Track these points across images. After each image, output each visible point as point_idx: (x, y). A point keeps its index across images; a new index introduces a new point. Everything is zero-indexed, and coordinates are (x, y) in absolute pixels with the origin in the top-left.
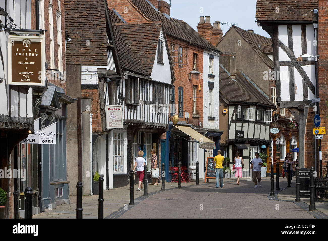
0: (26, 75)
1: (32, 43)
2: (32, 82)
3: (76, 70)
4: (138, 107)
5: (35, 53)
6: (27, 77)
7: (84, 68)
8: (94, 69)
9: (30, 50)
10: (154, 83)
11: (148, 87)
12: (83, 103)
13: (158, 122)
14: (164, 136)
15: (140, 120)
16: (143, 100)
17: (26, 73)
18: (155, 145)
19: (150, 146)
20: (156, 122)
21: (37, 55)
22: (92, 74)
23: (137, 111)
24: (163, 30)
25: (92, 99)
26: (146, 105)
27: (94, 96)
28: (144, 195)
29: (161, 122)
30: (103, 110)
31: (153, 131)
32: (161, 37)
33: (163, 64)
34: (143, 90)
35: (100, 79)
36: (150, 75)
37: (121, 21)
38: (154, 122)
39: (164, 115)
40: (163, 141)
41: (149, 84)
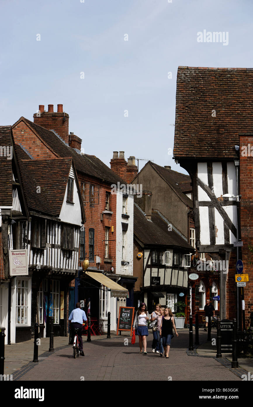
4: (45, 251)
10: (63, 225)
11: (57, 229)
13: (67, 268)
14: (73, 284)
15: (46, 266)
16: (51, 243)
18: (63, 293)
19: (57, 295)
20: (64, 267)
23: (43, 255)
24: (73, 167)
26: (53, 249)
28: (50, 350)
29: (69, 268)
30: (7, 255)
31: (60, 278)
32: (71, 174)
33: (73, 204)
34: (51, 232)
35: (3, 221)
36: (58, 216)
37: (28, 157)
38: (62, 267)
39: (73, 260)
40: (72, 289)
41: (57, 226)
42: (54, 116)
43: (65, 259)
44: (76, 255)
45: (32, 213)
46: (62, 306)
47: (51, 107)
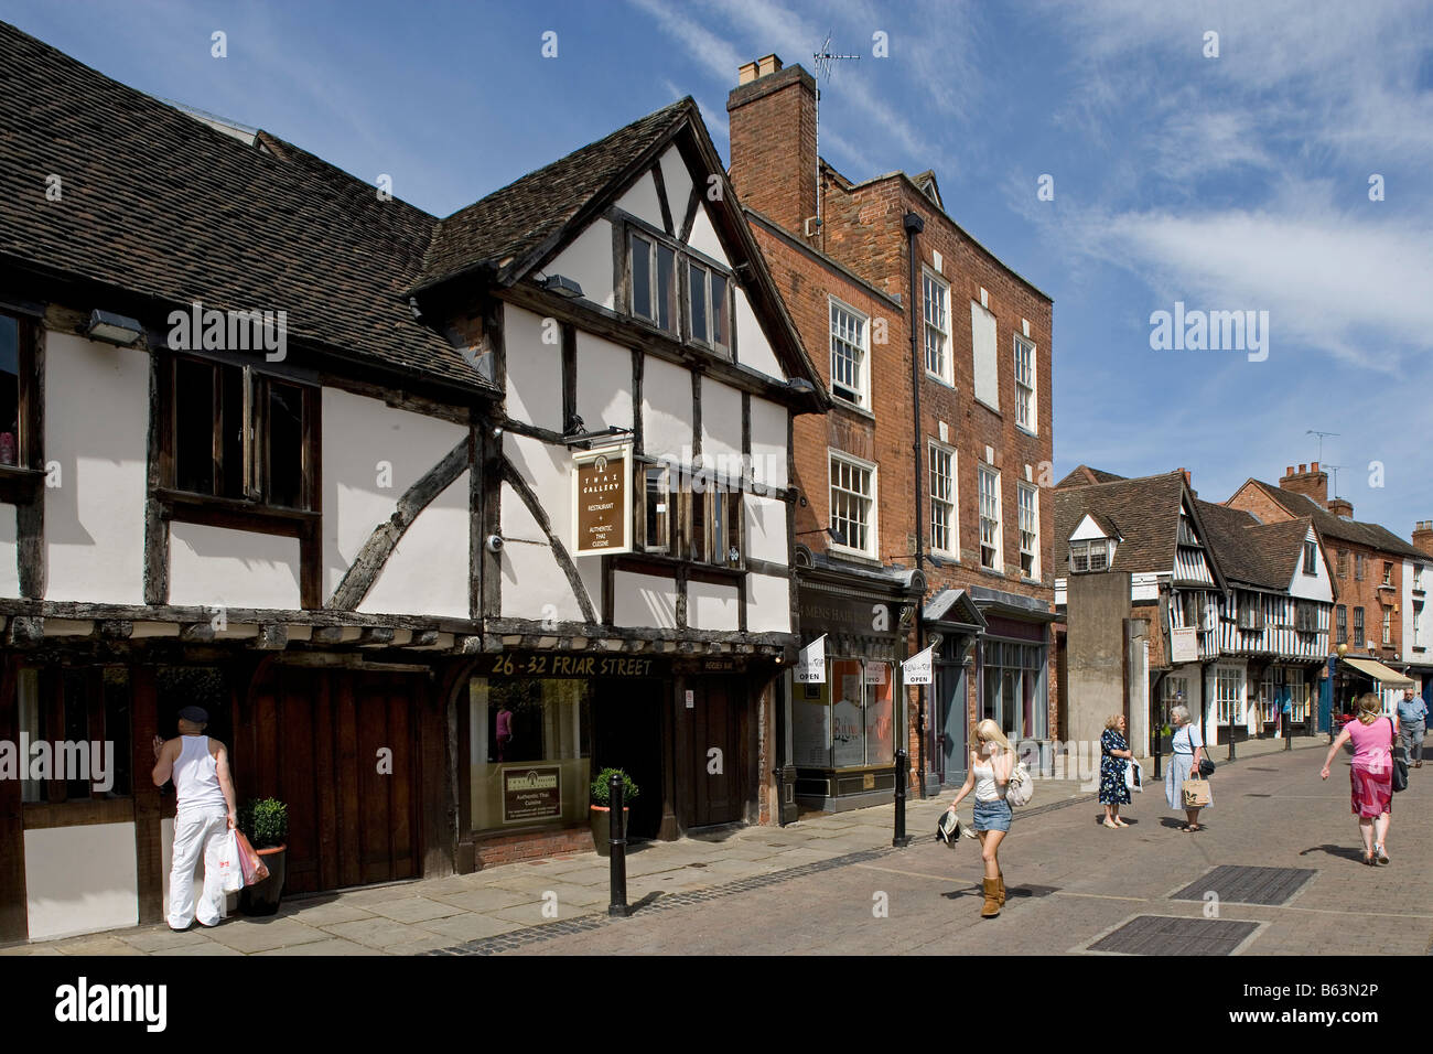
0: (600, 533)
1: (610, 462)
2: (610, 546)
3: (1121, 580)
4: (1265, 634)
5: (614, 483)
6: (602, 536)
7: (1136, 577)
8: (1152, 576)
9: (606, 479)
10: (1297, 601)
11: (1286, 607)
12: (1134, 626)
14: (1325, 673)
15: (1268, 652)
16: (1276, 623)
17: (600, 529)
18: (1308, 685)
19: (1300, 688)
20: (1302, 653)
21: (616, 486)
22: (1148, 583)
23: (1262, 638)
24: (1314, 528)
25: (1150, 621)
26: (1281, 631)
27: (1152, 617)
29: (1312, 654)
30: (1167, 635)
31: (1302, 666)
32: (1311, 536)
33: (1316, 575)
34: (1276, 609)
35: (1161, 591)
36: (1287, 589)
38: (1297, 653)
39: (1318, 646)
40: (1324, 681)
41: (1287, 602)
42: (1307, 477)
43: (1303, 644)
44: (1323, 639)
45: (1232, 585)
46: (1308, 702)
47: (1302, 467)
